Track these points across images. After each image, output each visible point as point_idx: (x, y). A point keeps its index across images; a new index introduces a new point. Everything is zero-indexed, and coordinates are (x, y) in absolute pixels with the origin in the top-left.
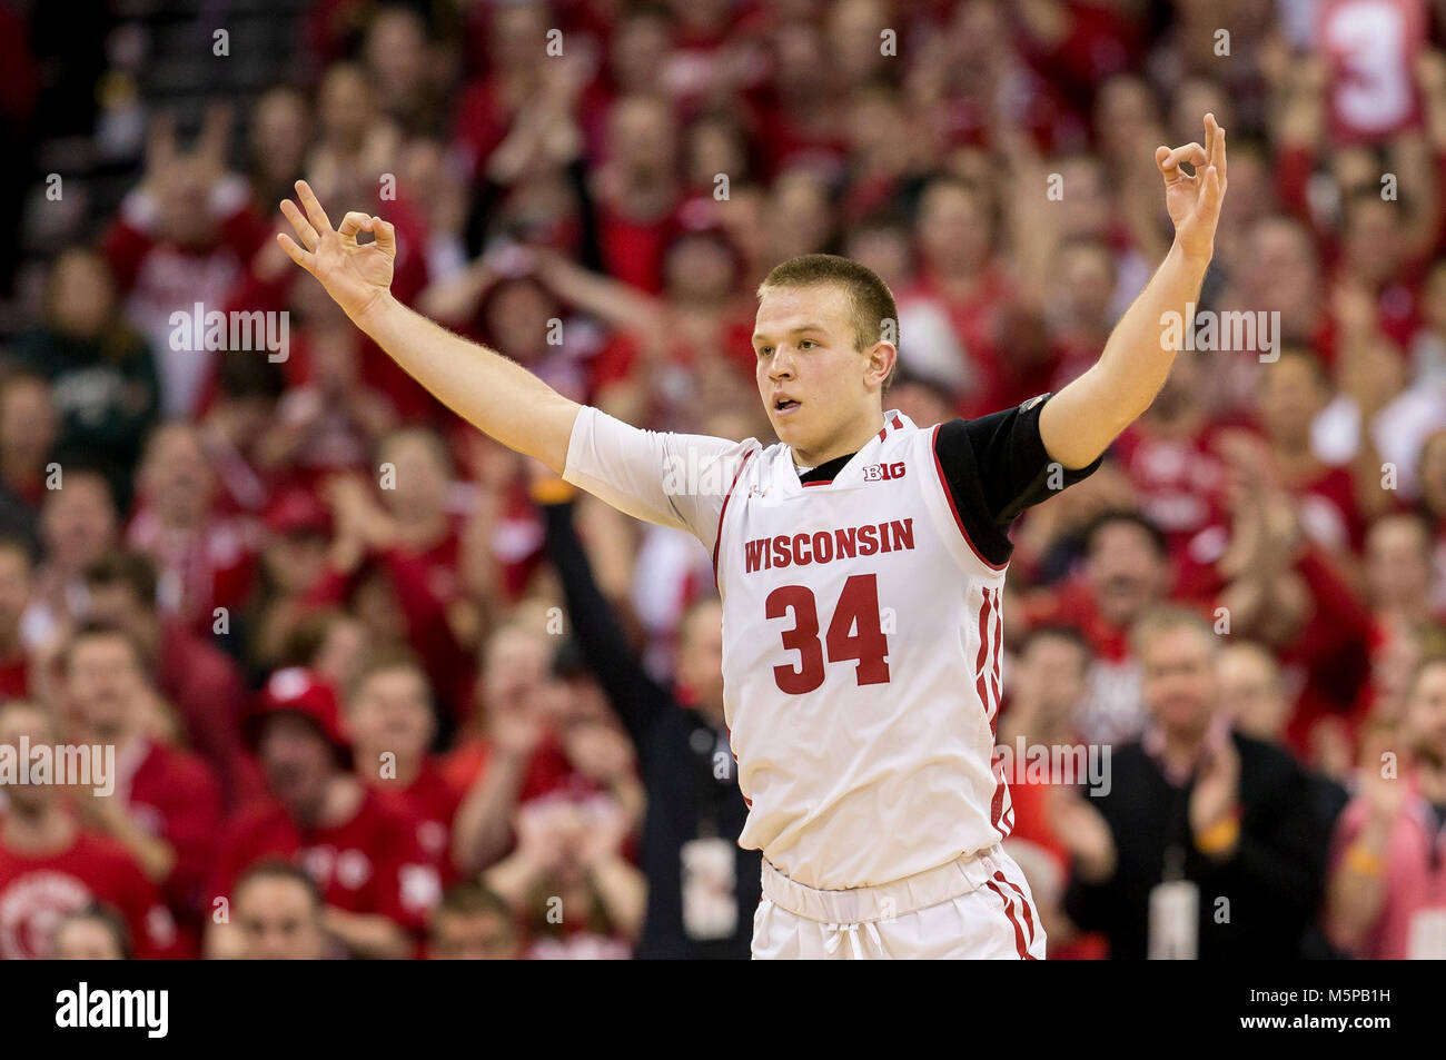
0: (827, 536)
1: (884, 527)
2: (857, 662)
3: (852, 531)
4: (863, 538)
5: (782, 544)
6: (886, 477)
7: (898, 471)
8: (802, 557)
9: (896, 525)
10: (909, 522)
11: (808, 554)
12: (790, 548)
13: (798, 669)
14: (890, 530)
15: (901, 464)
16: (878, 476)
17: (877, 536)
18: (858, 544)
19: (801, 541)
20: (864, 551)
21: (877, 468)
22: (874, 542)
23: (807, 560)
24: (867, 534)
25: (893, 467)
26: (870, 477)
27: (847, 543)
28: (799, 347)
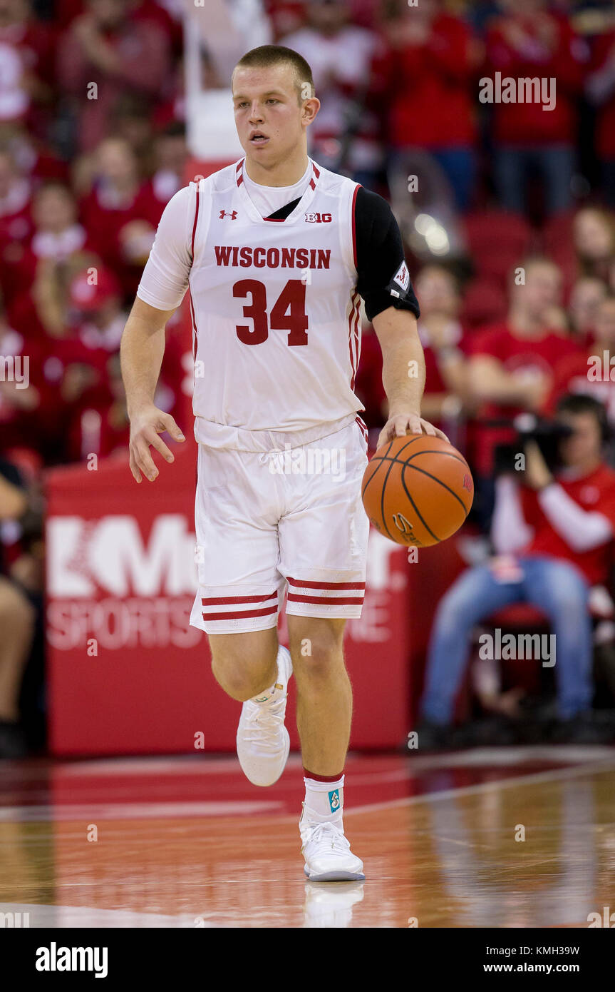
0: (276, 251)
1: (313, 252)
2: (289, 332)
3: (293, 251)
4: (299, 256)
5: (246, 252)
6: (319, 221)
7: (326, 218)
8: (259, 262)
9: (321, 252)
10: (329, 252)
11: (263, 261)
12: (252, 255)
13: (252, 330)
14: (317, 254)
15: (329, 215)
16: (314, 220)
17: (309, 257)
18: (296, 260)
19: (260, 253)
20: (299, 265)
21: (314, 215)
22: (305, 260)
23: (262, 264)
24: (302, 254)
25: (324, 215)
26: (308, 220)
27: (289, 257)
28: (267, 103)
